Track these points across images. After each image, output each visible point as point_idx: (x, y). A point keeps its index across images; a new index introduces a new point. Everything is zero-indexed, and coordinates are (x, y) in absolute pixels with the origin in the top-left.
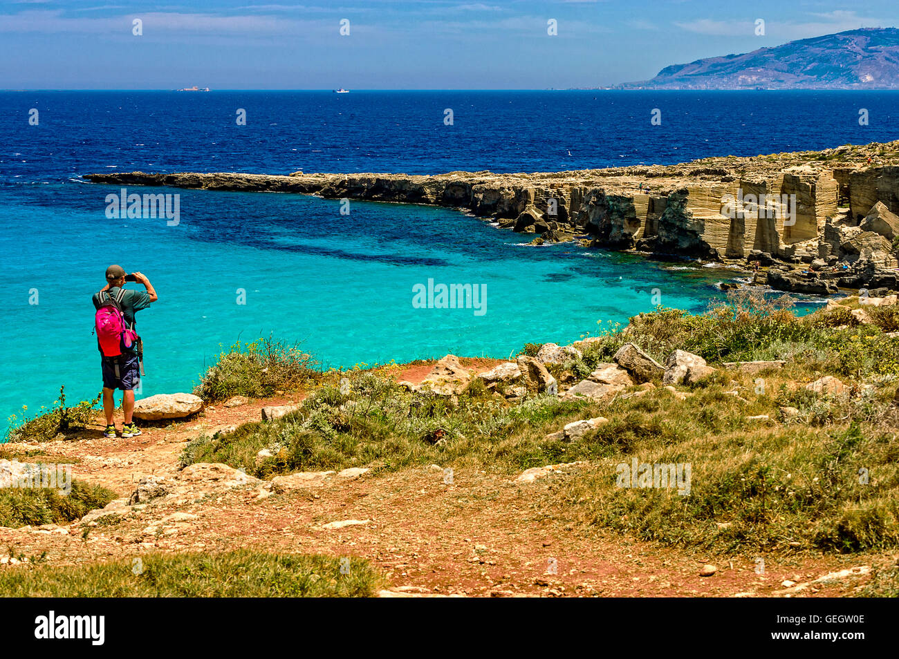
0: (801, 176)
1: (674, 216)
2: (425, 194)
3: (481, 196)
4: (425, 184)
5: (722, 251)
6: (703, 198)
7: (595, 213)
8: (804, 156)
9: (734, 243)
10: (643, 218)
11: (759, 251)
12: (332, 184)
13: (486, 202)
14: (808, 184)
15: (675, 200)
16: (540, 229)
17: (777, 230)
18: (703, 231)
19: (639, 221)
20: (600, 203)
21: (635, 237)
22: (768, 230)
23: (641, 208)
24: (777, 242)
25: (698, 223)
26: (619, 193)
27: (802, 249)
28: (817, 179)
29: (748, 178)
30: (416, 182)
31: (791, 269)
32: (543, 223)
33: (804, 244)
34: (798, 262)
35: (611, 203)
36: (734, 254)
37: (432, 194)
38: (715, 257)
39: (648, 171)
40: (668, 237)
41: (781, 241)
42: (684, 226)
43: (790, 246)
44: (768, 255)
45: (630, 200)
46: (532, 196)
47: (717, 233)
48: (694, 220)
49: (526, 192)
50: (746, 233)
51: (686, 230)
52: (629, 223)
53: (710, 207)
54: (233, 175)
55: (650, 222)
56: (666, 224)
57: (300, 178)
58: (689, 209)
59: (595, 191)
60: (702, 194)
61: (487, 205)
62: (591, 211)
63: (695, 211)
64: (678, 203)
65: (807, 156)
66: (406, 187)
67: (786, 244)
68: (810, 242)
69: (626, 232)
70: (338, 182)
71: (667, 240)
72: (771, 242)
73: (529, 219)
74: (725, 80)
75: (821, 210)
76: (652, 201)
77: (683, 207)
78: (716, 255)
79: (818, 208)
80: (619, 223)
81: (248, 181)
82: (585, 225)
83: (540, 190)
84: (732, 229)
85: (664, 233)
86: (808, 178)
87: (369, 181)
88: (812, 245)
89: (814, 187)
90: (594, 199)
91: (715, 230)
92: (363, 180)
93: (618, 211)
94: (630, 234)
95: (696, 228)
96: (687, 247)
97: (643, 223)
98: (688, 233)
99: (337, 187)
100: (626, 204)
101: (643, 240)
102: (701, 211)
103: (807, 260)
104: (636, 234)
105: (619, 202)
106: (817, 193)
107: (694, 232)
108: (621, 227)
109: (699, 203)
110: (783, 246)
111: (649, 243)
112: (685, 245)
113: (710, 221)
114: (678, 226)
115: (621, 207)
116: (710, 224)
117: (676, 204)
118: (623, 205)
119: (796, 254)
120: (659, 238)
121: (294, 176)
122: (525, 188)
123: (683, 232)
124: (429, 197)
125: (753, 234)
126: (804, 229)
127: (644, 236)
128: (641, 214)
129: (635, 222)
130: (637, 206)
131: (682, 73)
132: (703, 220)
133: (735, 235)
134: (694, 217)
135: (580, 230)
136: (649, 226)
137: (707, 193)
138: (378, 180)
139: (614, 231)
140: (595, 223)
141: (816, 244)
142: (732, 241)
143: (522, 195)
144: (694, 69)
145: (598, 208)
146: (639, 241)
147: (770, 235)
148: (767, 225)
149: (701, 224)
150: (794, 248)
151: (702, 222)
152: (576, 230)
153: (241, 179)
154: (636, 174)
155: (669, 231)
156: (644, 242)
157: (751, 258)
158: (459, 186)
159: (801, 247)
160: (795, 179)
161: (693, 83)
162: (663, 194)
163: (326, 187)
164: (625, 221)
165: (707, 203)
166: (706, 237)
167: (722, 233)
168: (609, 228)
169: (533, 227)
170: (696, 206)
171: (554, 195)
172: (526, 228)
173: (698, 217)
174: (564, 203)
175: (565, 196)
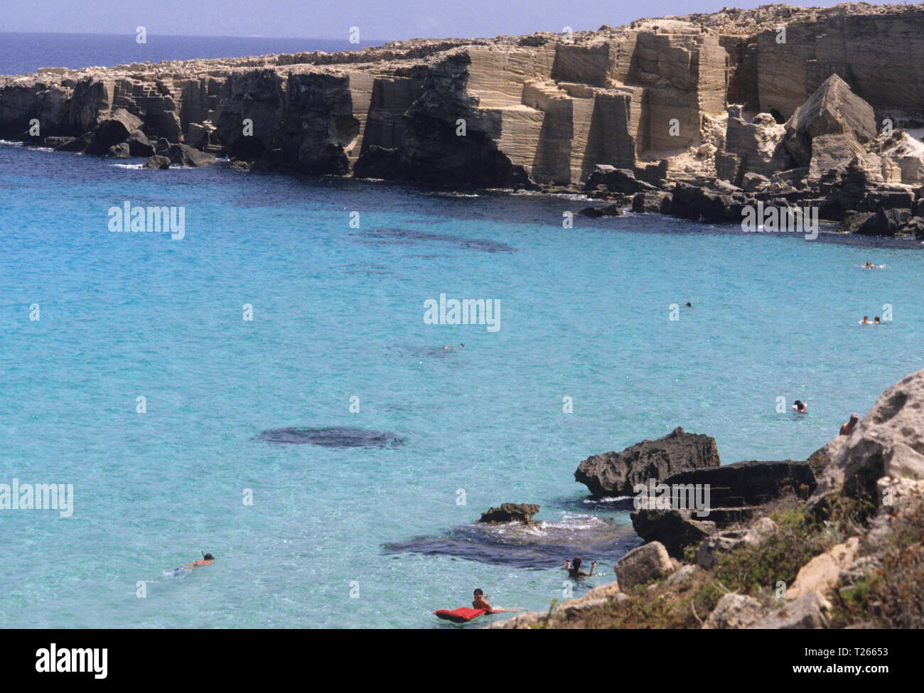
0: (670, 36)
1: (442, 104)
6: (496, 72)
9: (552, 156)
10: (362, 117)
11: (611, 168)
14: (684, 50)
15: (441, 75)
16: (139, 150)
18: (498, 132)
19: (357, 123)
20: (265, 98)
21: (350, 153)
22: (614, 133)
25: (488, 119)
27: (676, 168)
32: (142, 138)
36: (550, 177)
41: (637, 155)
43: (656, 164)
46: (111, 94)
47: (522, 136)
48: (483, 112)
49: (100, 86)
50: (575, 137)
52: (338, 127)
55: (374, 125)
58: (472, 92)
60: (492, 66)
63: (482, 96)
64: (449, 81)
67: (646, 159)
69: (332, 142)
73: (116, 131)
76: (379, 86)
77: (461, 88)
78: (524, 176)
79: (702, 95)
83: (125, 84)
84: (546, 130)
89: (696, 56)
91: (519, 131)
93: (318, 104)
94: (340, 149)
95: (485, 126)
96: (462, 166)
97: (361, 127)
100: (334, 90)
102: (491, 96)
104: (350, 149)
105: (319, 88)
106: (701, 68)
107: (484, 135)
108: (322, 135)
109: (490, 82)
110: (642, 164)
113: (512, 114)
115: (326, 97)
116: (511, 120)
117: (445, 82)
118: (329, 93)
119: (668, 177)
120: (402, 151)
122: (96, 80)
125: (585, 141)
128: (359, 110)
129: (348, 126)
130: (353, 93)
132: (499, 112)
133: (552, 141)
134: (480, 108)
137: (502, 64)
139: (311, 143)
142: (548, 153)
143: (89, 93)
148: (614, 124)
149: (495, 118)
150: (664, 165)
151: (497, 116)
157: (597, 178)
160: (660, 41)
162: (399, 72)
164: (332, 123)
165: (502, 83)
166: (504, 144)
167: (530, 137)
169: (126, 146)
170: (483, 87)
171: (152, 93)
172: (113, 148)
173: (490, 108)
174: (173, 108)
175: (173, 95)
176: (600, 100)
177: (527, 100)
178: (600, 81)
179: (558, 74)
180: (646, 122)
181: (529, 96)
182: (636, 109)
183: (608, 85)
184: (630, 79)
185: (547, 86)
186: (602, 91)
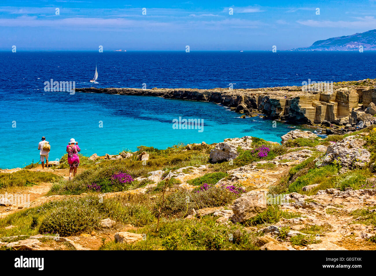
0: (343, 92)
1: (294, 107)
2: (204, 97)
3: (224, 98)
4: (204, 93)
5: (312, 121)
6: (306, 100)
7: (266, 105)
8: (351, 83)
9: (317, 117)
10: (283, 108)
11: (326, 121)
12: (168, 93)
13: (226, 101)
14: (346, 95)
15: (295, 101)
16: (246, 112)
17: (334, 113)
18: (305, 113)
19: (282, 109)
20: (268, 102)
21: (280, 115)
22: (330, 113)
23: (283, 104)
24: (334, 117)
25: (303, 110)
26: (274, 98)
27: (343, 120)
28: (349, 93)
29: (323, 93)
30: (200, 92)
31: (338, 128)
32: (247, 109)
33: (344, 118)
34: (341, 125)
35: (271, 102)
36: (317, 122)
37: (206, 97)
38: (309, 123)
39: (289, 89)
40: (292, 115)
41: (335, 117)
42: (298, 111)
43: (339, 119)
44: (329, 122)
45: (278, 101)
46: (243, 98)
47: (311, 114)
48: (302, 109)
49: (241, 97)
50: (322, 114)
51: (299, 113)
52: (278, 110)
53: (308, 104)
54: (129, 89)
55: (286, 109)
56: (292, 110)
57: (155, 90)
58: (300, 105)
59: (266, 97)
61: (227, 101)
62: (265, 105)
63: (302, 105)
64: (296, 102)
65: (352, 83)
66: (196, 94)
67: (337, 118)
68: (347, 117)
69: (277, 113)
70: (170, 92)
71: (292, 116)
72: (332, 117)
73: (241, 108)
74: (341, 47)
75: (351, 105)
76: (287, 101)
77: (297, 104)
78: (310, 122)
79: (350, 104)
80: (274, 110)
81: (135, 91)
82: (262, 110)
83: (246, 96)
84: (317, 112)
85: (291, 113)
86: (346, 93)
87: (182, 92)
88: (347, 119)
89: (348, 96)
90: (266, 100)
91: (310, 112)
92: (180, 91)
93: (274, 105)
94: (278, 114)
95: (302, 112)
96: (300, 119)
97: (283, 110)
98: (300, 114)
99: (170, 94)
101: (283, 116)
102: (304, 105)
103: (344, 124)
104: (281, 114)
105: (274, 101)
106: (349, 99)
107: (302, 113)
108: (275, 111)
109: (304, 102)
110: (336, 119)
111: (286, 117)
112: (299, 118)
113: (308, 109)
114: (296, 111)
115: (275, 103)
116: (308, 110)
117: (295, 102)
118: (276, 103)
119: (341, 122)
120: (289, 116)
121: (153, 89)
122: (240, 95)
123: (298, 113)
124: (205, 98)
125: (325, 114)
126: (345, 112)
127: (284, 115)
128: (283, 106)
129: (280, 109)
130: (281, 103)
131: (323, 44)
132: (305, 109)
133: (318, 114)
134: (302, 108)
135: (261, 112)
136: (286, 111)
137: (307, 98)
138: (185, 91)
139: (273, 113)
140: (266, 109)
141: (348, 118)
142: (316, 117)
143: (239, 98)
144: (328, 42)
145: (267, 103)
146: (282, 117)
147: (331, 114)
148: (330, 111)
149: (304, 110)
150: (340, 120)
151: (305, 110)
152: (259, 112)
153: (133, 91)
154: (285, 90)
155: (293, 113)
156: (284, 117)
157: (323, 123)
158: (217, 94)
159: (343, 119)
160: (341, 93)
161: (328, 48)
162: (291, 98)
163: (166, 94)
164: (277, 109)
165: (307, 102)
166: (306, 115)
167: (313, 114)
168: (271, 111)
169: (243, 111)
170: (303, 103)
171: (252, 98)
172: (240, 111)
173: (303, 108)
174: (256, 101)
175: (256, 99)
176: (328, 106)
177: (313, 106)
178: (328, 102)
179: (320, 100)
180: (338, 110)
181: (313, 105)
182: (335, 108)
183: (329, 103)
184: (336, 101)
185: (317, 103)
186: (328, 104)
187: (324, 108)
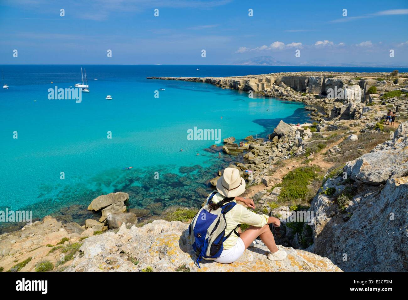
0: (268, 78)
2: (203, 81)
3: (212, 81)
9: (258, 89)
17: (265, 86)
23: (241, 83)
24: (265, 89)
25: (251, 85)
26: (237, 81)
28: (271, 79)
29: (259, 78)
51: (249, 87)
53: (253, 83)
54: (171, 78)
55: (243, 85)
56: (246, 86)
66: (199, 80)
70: (188, 79)
77: (249, 83)
78: (254, 91)
80: (237, 85)
83: (223, 80)
90: (233, 82)
94: (239, 87)
120: (244, 88)
121: (180, 78)
137: (253, 80)
140: (233, 85)
141: (271, 89)
143: (220, 81)
162: (245, 81)
166: (253, 88)
167: (256, 87)
175: (227, 81)
177: (256, 84)
184: (265, 81)
186: (262, 83)
187: (260, 85)
